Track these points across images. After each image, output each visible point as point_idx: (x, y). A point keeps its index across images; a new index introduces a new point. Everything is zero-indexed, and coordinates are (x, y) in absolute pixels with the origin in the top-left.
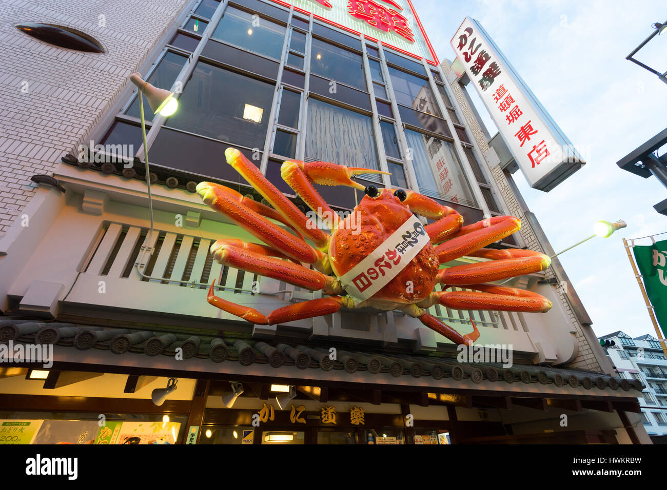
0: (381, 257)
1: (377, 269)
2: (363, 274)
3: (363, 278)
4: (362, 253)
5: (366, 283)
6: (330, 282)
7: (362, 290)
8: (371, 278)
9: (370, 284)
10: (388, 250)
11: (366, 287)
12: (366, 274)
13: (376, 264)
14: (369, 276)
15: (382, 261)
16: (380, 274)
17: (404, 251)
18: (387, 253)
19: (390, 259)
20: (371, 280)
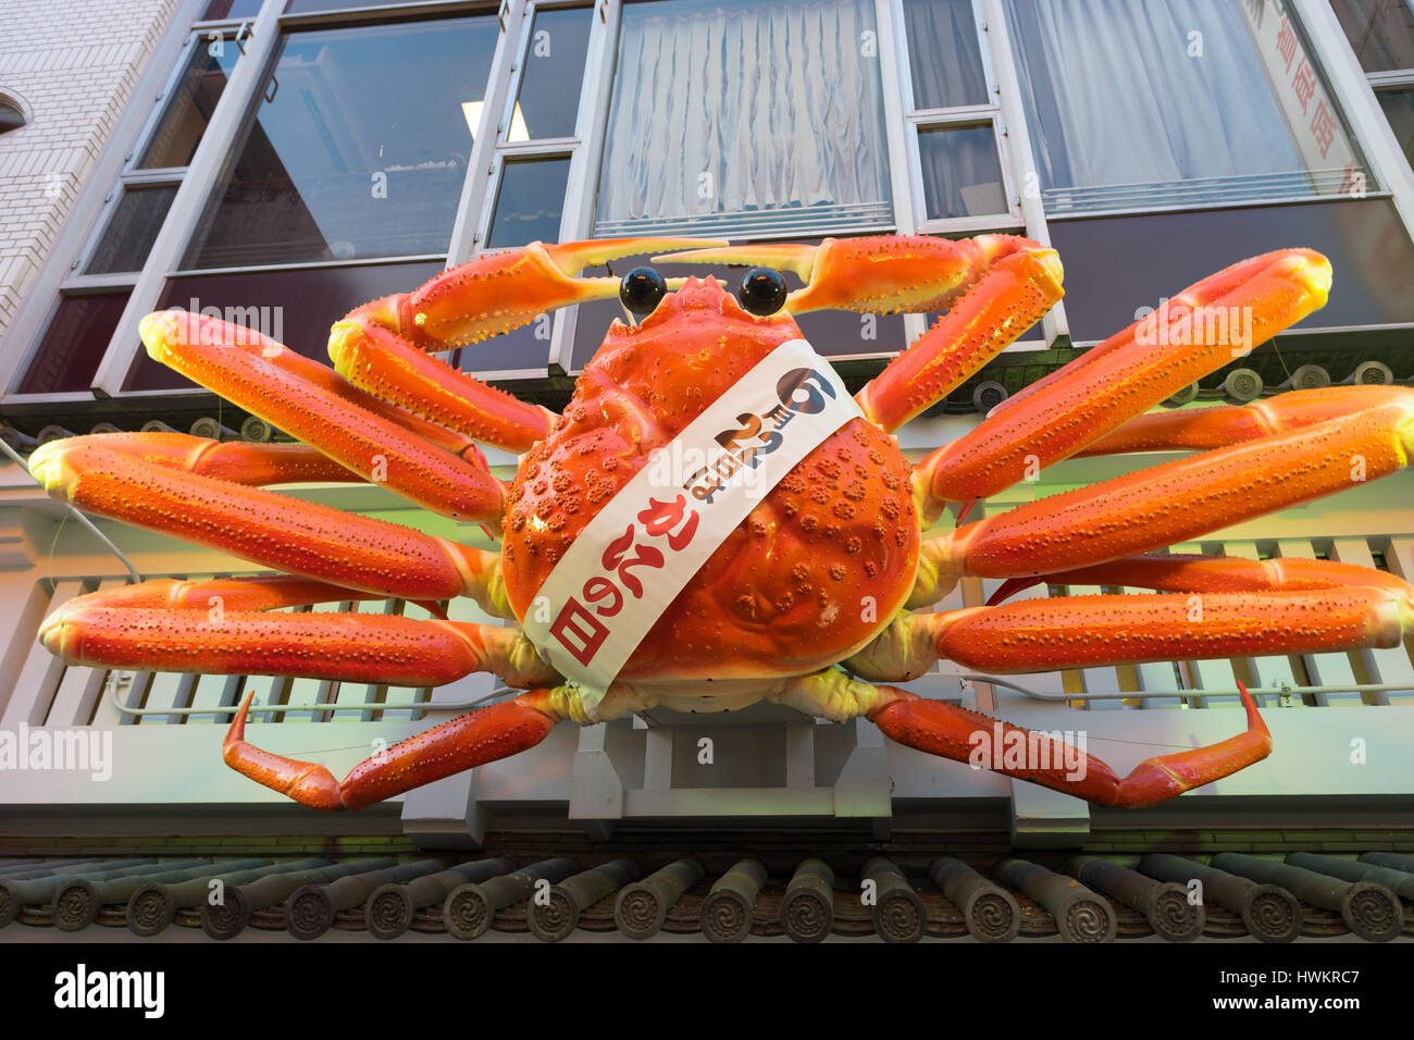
0: (622, 532)
1: (614, 577)
2: (572, 606)
3: (576, 618)
4: (557, 535)
5: (590, 631)
6: (503, 647)
7: (585, 657)
8: (601, 611)
9: (602, 632)
10: (652, 500)
11: (594, 644)
12: (583, 602)
13: (609, 561)
14: (592, 608)
15: (626, 547)
16: (627, 593)
17: (716, 495)
18: (645, 517)
19: (654, 533)
20: (602, 619)
